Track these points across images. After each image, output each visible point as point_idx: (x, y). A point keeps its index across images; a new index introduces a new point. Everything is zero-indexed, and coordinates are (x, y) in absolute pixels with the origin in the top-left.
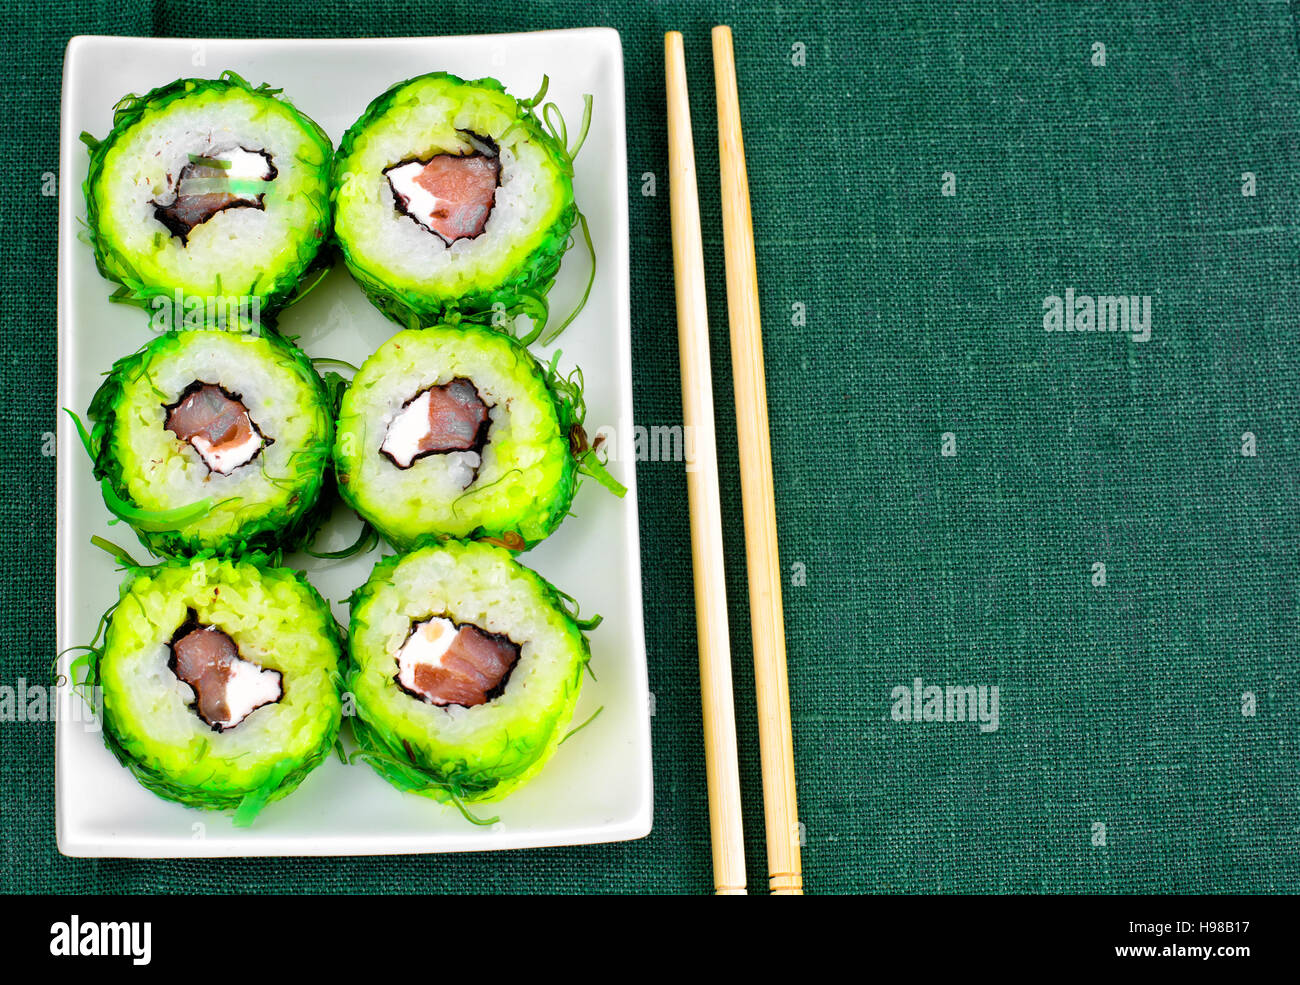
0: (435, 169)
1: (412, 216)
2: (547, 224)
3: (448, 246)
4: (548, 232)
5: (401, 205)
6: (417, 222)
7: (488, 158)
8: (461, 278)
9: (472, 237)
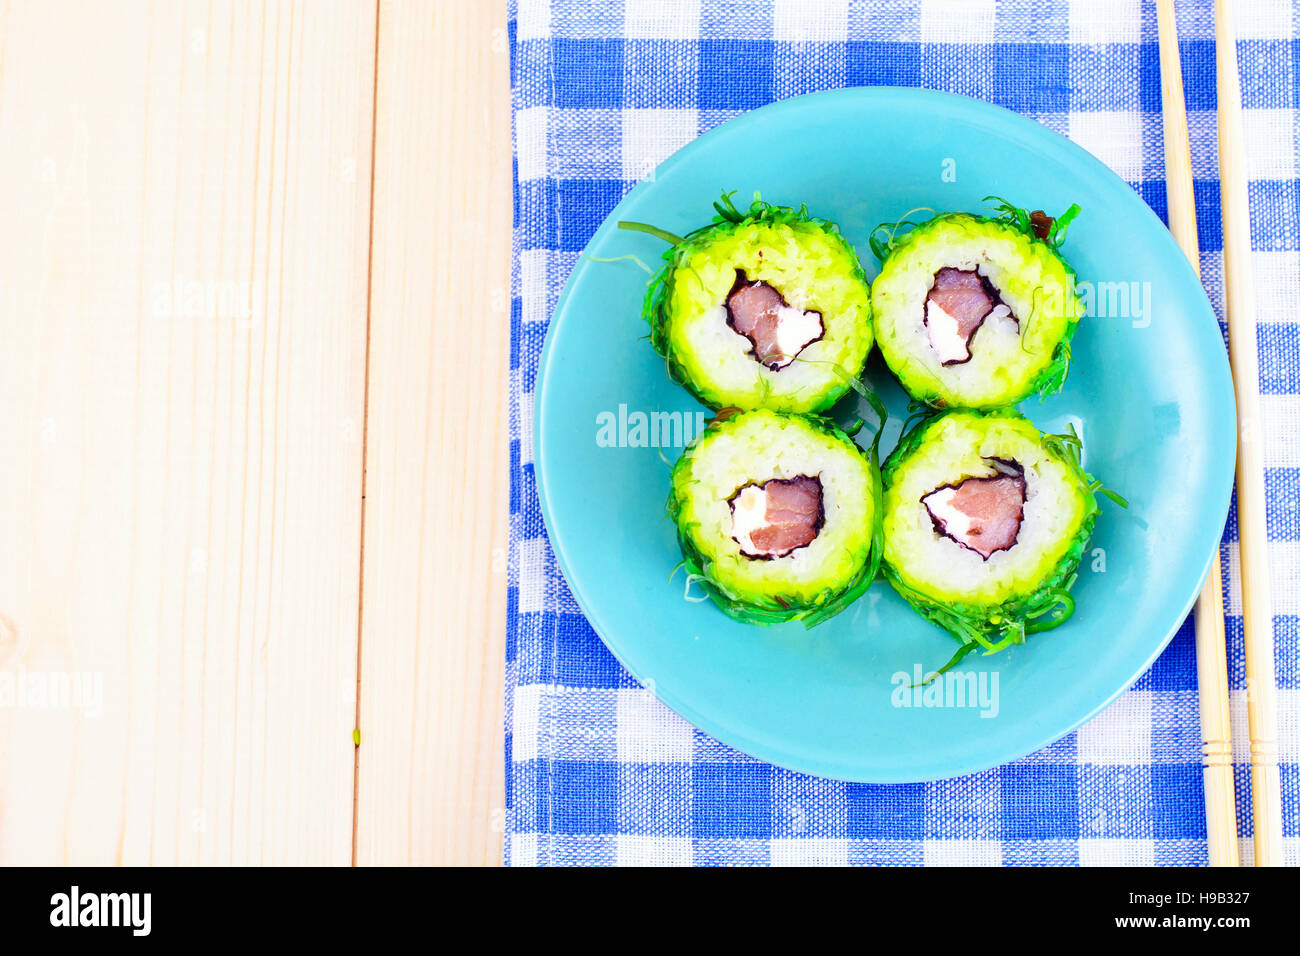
0: (966, 492)
1: (950, 536)
2: (1072, 533)
3: (985, 559)
4: (1074, 538)
5: (939, 528)
6: (955, 541)
7: (1013, 478)
8: (1000, 585)
9: (1006, 548)
